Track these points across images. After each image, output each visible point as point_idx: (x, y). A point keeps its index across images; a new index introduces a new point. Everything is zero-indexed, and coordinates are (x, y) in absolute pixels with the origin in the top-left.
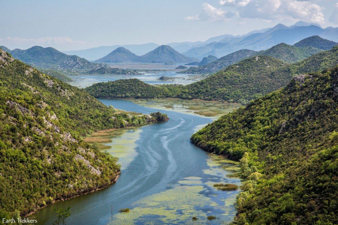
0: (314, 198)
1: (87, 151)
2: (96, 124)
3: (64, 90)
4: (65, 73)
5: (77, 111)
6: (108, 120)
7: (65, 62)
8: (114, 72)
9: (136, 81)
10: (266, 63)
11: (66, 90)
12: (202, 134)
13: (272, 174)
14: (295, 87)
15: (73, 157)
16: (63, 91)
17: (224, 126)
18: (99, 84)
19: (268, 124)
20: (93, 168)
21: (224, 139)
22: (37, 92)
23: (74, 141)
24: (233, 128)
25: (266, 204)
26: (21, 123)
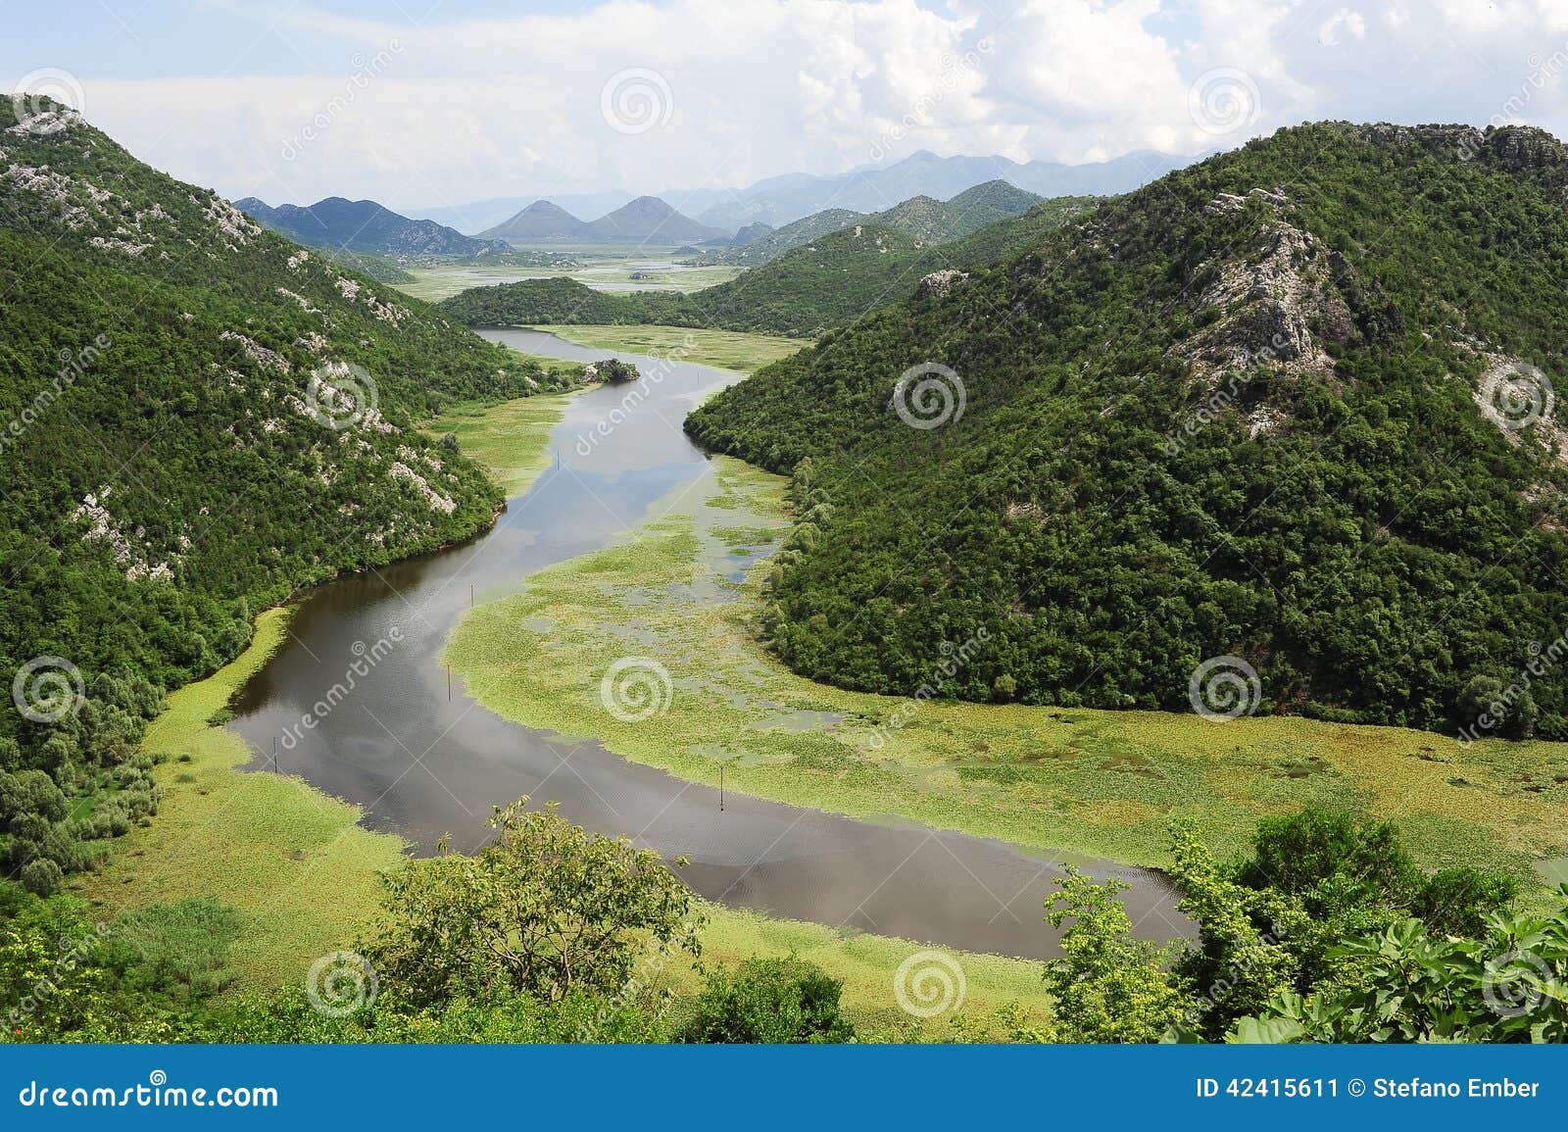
0: (940, 561)
1: (421, 455)
2: (460, 389)
3: (385, 306)
4: (403, 263)
5: (411, 358)
6: (488, 379)
7: (402, 236)
8: (523, 260)
9: (566, 282)
10: (879, 242)
11: (389, 305)
12: (713, 411)
13: (861, 507)
14: (928, 302)
15: (384, 469)
16: (381, 307)
17: (763, 393)
18: (479, 291)
19: (864, 390)
20: (435, 495)
21: (762, 424)
22: (315, 310)
23: (388, 428)
24: (784, 398)
25: (833, 579)
26: (256, 386)
